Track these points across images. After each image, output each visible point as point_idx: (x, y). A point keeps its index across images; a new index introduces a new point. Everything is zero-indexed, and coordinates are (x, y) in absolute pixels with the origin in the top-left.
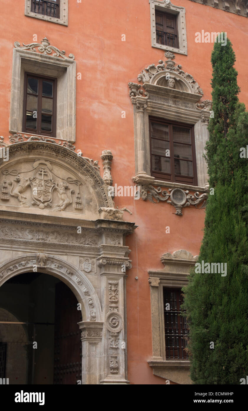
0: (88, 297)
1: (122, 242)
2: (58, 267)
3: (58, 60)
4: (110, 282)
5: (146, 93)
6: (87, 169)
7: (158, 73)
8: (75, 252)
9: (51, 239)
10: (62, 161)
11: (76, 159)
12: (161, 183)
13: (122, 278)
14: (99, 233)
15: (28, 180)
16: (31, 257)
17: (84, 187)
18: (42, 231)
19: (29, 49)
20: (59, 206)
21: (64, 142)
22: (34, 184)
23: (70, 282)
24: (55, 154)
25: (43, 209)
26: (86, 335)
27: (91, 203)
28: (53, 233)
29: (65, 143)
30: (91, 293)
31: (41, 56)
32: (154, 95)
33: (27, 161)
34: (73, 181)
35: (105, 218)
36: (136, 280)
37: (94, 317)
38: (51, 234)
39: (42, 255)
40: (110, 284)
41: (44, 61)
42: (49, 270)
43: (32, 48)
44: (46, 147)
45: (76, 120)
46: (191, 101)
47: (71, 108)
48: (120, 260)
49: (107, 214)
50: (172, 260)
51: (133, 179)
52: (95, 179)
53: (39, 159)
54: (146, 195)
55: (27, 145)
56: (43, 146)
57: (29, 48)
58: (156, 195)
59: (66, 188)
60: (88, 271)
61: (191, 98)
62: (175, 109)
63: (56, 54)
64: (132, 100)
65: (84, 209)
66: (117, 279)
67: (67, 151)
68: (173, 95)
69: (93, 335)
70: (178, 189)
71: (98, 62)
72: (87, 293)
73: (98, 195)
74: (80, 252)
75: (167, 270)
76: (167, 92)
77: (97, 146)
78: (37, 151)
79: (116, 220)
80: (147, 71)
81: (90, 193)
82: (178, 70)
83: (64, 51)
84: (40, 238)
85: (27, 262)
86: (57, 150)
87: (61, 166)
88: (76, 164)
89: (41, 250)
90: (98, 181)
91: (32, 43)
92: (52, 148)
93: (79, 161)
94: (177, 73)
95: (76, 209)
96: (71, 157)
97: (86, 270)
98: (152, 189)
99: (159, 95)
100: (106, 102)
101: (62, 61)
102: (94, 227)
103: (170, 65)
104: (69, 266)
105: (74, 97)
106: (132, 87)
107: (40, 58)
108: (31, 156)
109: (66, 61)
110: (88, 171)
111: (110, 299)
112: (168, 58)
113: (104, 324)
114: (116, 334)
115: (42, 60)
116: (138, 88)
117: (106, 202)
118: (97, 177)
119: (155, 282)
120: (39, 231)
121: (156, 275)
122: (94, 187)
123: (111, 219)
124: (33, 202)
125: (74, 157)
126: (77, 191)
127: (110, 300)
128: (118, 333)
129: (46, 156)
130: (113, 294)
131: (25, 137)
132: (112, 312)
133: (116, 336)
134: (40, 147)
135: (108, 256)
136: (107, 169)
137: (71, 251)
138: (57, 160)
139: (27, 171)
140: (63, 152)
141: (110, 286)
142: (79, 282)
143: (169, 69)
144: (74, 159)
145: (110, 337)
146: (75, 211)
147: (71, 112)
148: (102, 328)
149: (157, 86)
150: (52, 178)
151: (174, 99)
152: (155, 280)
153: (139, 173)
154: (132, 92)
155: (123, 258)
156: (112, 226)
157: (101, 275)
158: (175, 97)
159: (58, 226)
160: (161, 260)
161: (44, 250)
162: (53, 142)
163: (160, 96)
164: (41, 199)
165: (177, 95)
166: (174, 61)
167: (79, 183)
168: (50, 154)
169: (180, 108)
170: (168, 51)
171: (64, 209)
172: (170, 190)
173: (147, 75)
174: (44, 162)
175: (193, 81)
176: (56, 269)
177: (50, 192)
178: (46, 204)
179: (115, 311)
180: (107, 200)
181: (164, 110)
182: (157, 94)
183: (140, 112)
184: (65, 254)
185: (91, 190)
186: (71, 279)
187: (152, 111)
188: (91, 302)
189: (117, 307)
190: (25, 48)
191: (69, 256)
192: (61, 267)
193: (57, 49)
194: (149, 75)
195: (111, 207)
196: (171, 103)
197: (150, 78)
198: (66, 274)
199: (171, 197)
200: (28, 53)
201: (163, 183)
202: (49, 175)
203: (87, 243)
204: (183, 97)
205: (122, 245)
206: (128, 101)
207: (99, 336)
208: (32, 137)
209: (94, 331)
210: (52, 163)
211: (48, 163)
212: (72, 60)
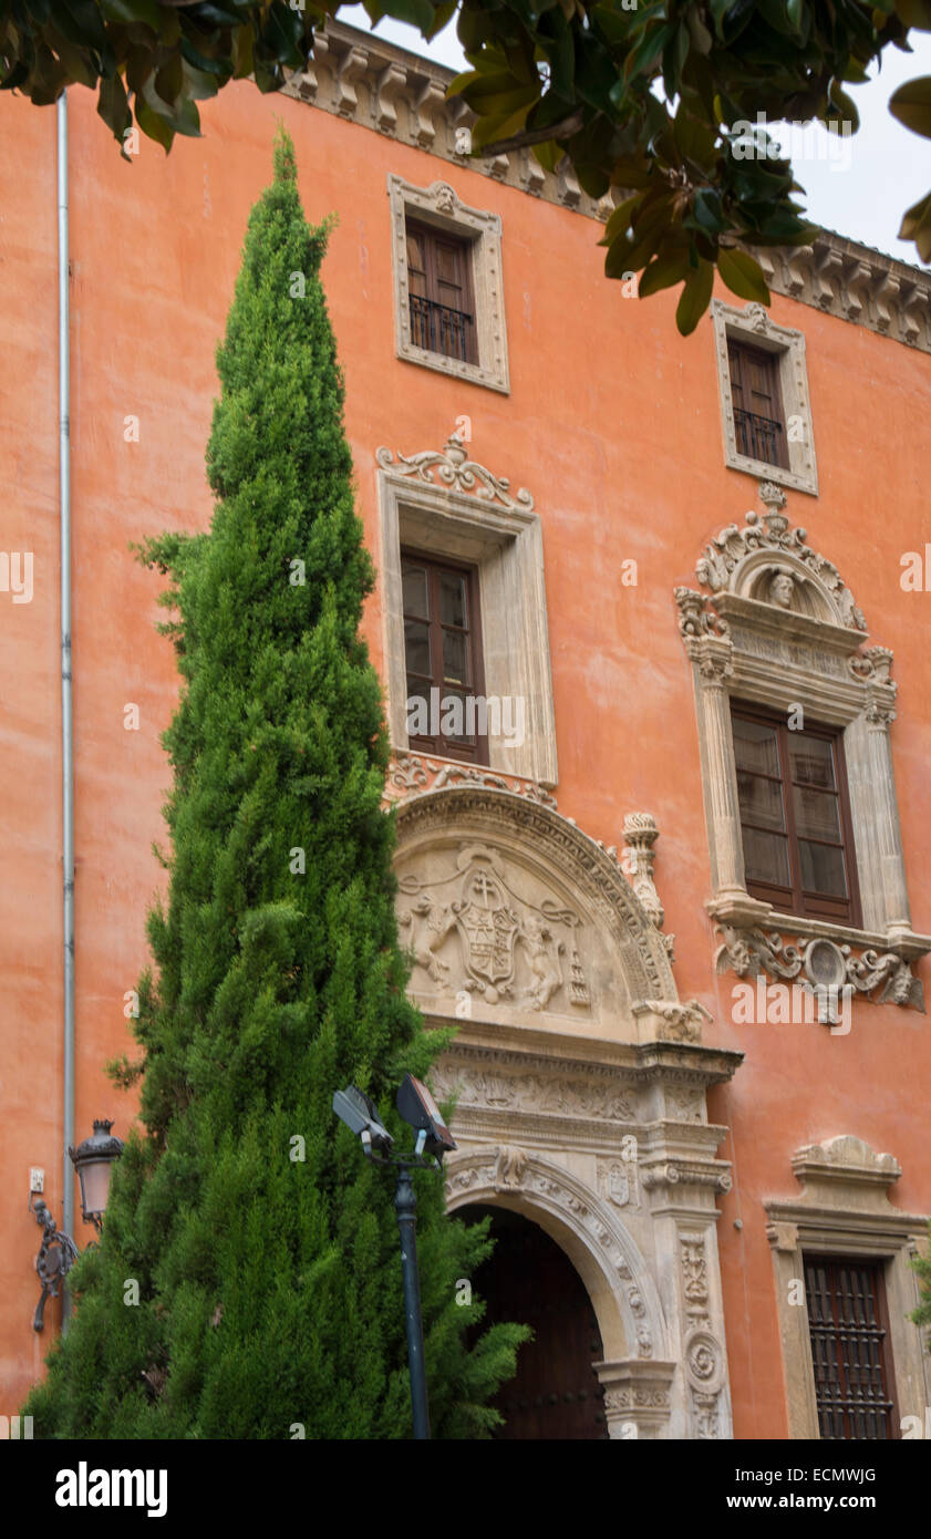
0: (628, 1285)
1: (704, 1112)
2: (551, 1190)
3: (494, 511)
4: (686, 1236)
5: (722, 624)
6: (600, 876)
7: (749, 556)
8: (586, 1140)
9: (525, 1102)
10: (531, 847)
11: (571, 842)
12: (781, 921)
13: (714, 1225)
14: (642, 1083)
15: (450, 910)
16: (485, 1157)
17: (587, 932)
18: (498, 1075)
19: (414, 474)
20: (532, 995)
21: (528, 786)
22: (468, 924)
23: (580, 1235)
24: (514, 826)
25: (495, 1004)
26: (632, 1402)
27: (611, 986)
28: (525, 1079)
29: (532, 790)
30: (636, 1272)
31: (451, 499)
32: (742, 629)
33: (441, 847)
34: (556, 914)
35: (659, 1034)
36: (737, 1229)
37: (645, 1346)
38: (520, 1085)
39: (513, 1150)
40: (685, 1243)
41: (459, 514)
42: (527, 1199)
43: (425, 470)
44: (494, 805)
45: (556, 711)
46: (836, 650)
47: (538, 673)
48: (711, 1171)
49: (663, 1021)
50: (826, 1168)
51: (709, 908)
52: (623, 909)
53: (471, 841)
54: (748, 961)
55: (448, 800)
56: (487, 800)
57: (415, 468)
58: (770, 960)
59: (546, 937)
60: (621, 1202)
61: (838, 643)
62: (800, 677)
63: (485, 491)
64: (691, 647)
65: (594, 1005)
66: (701, 1229)
67: (549, 819)
68: (793, 630)
69: (649, 1402)
70: (825, 940)
71: (595, 518)
72: (625, 1273)
73: (630, 958)
74: (599, 1142)
75: (808, 1197)
76: (777, 622)
77: (610, 798)
78: (466, 815)
79: (686, 1043)
80: (720, 548)
81: (605, 953)
82: (797, 545)
83: (506, 480)
84: (495, 1097)
85: (474, 1174)
86: (521, 815)
87: (527, 864)
88: (567, 860)
89: (503, 1136)
90: (631, 916)
91: (420, 451)
92: (510, 809)
93: (580, 850)
94: (795, 555)
95: (575, 1004)
96: (558, 836)
97: (617, 1199)
98: (760, 940)
99: (754, 628)
100: (622, 651)
101: (505, 515)
102: (634, 1065)
103: (776, 528)
104: (578, 1186)
105: (542, 638)
106: (688, 604)
107: (448, 506)
108: (453, 833)
109: (516, 516)
110: (603, 882)
111: (688, 1289)
112: (769, 504)
113: (677, 1368)
114: (710, 1399)
115: (452, 513)
116: (701, 606)
117: (655, 982)
118: (629, 904)
119: (788, 1237)
120: (490, 1074)
121: (786, 1216)
122: (618, 935)
123: (675, 1039)
124: (468, 982)
125: (566, 838)
126: (571, 946)
127: (688, 1294)
128: (716, 1395)
129: (490, 832)
130: (695, 1275)
131: (431, 770)
132: (698, 1330)
133: (711, 1406)
134: (478, 803)
135: (681, 1157)
136: (645, 876)
137: (577, 1139)
138: (518, 847)
139: (440, 880)
140: (538, 822)
141: (685, 1249)
142: (604, 1238)
143: (775, 541)
144: (567, 843)
145: (697, 1408)
146: (572, 1010)
147: (538, 688)
148: (670, 1378)
149: (751, 600)
150: (508, 905)
151: (794, 644)
152: (788, 1231)
153: (721, 887)
154: (690, 621)
155: (712, 1161)
156: (688, 1063)
157: (653, 1214)
158: (796, 638)
159: (540, 1059)
160: (794, 1169)
161: (510, 1137)
162: (499, 786)
163: (757, 634)
164: (489, 972)
165: (802, 633)
166: (784, 514)
167: (574, 921)
168: (502, 825)
169: (811, 676)
170: (766, 481)
171: (546, 1007)
172: (804, 942)
173: (719, 559)
174: (483, 851)
175: (839, 584)
176: (544, 1195)
177: (509, 948)
178: (501, 987)
179: (704, 1327)
180: (656, 977)
181: (771, 680)
182: (749, 627)
183: (715, 687)
184: (560, 1147)
185: (610, 942)
186: (582, 1227)
187: (741, 682)
188: (636, 1299)
189: (705, 1316)
190: (406, 470)
191: (570, 1155)
192: (557, 1190)
193: (488, 474)
194: (725, 561)
195: (671, 999)
196: (784, 658)
197: (730, 572)
198: (571, 1212)
199: (808, 965)
200: (416, 488)
201: (787, 922)
202: (498, 894)
203: (610, 1113)
204: (819, 637)
205: (704, 1122)
206: (677, 648)
207: (662, 1406)
208: (448, 768)
209: (649, 1390)
210: (506, 854)
211: (492, 854)
212: (525, 510)
